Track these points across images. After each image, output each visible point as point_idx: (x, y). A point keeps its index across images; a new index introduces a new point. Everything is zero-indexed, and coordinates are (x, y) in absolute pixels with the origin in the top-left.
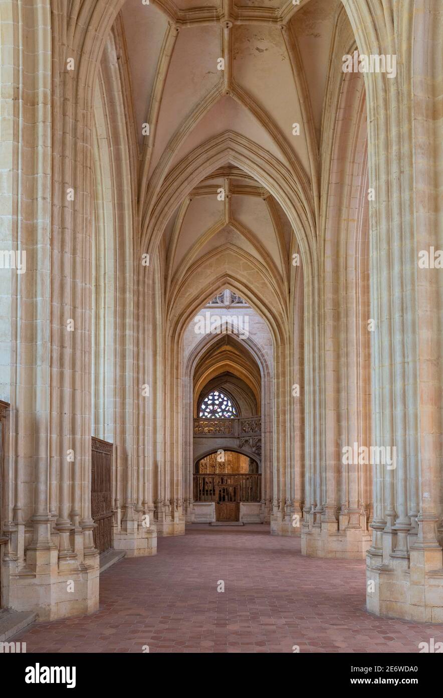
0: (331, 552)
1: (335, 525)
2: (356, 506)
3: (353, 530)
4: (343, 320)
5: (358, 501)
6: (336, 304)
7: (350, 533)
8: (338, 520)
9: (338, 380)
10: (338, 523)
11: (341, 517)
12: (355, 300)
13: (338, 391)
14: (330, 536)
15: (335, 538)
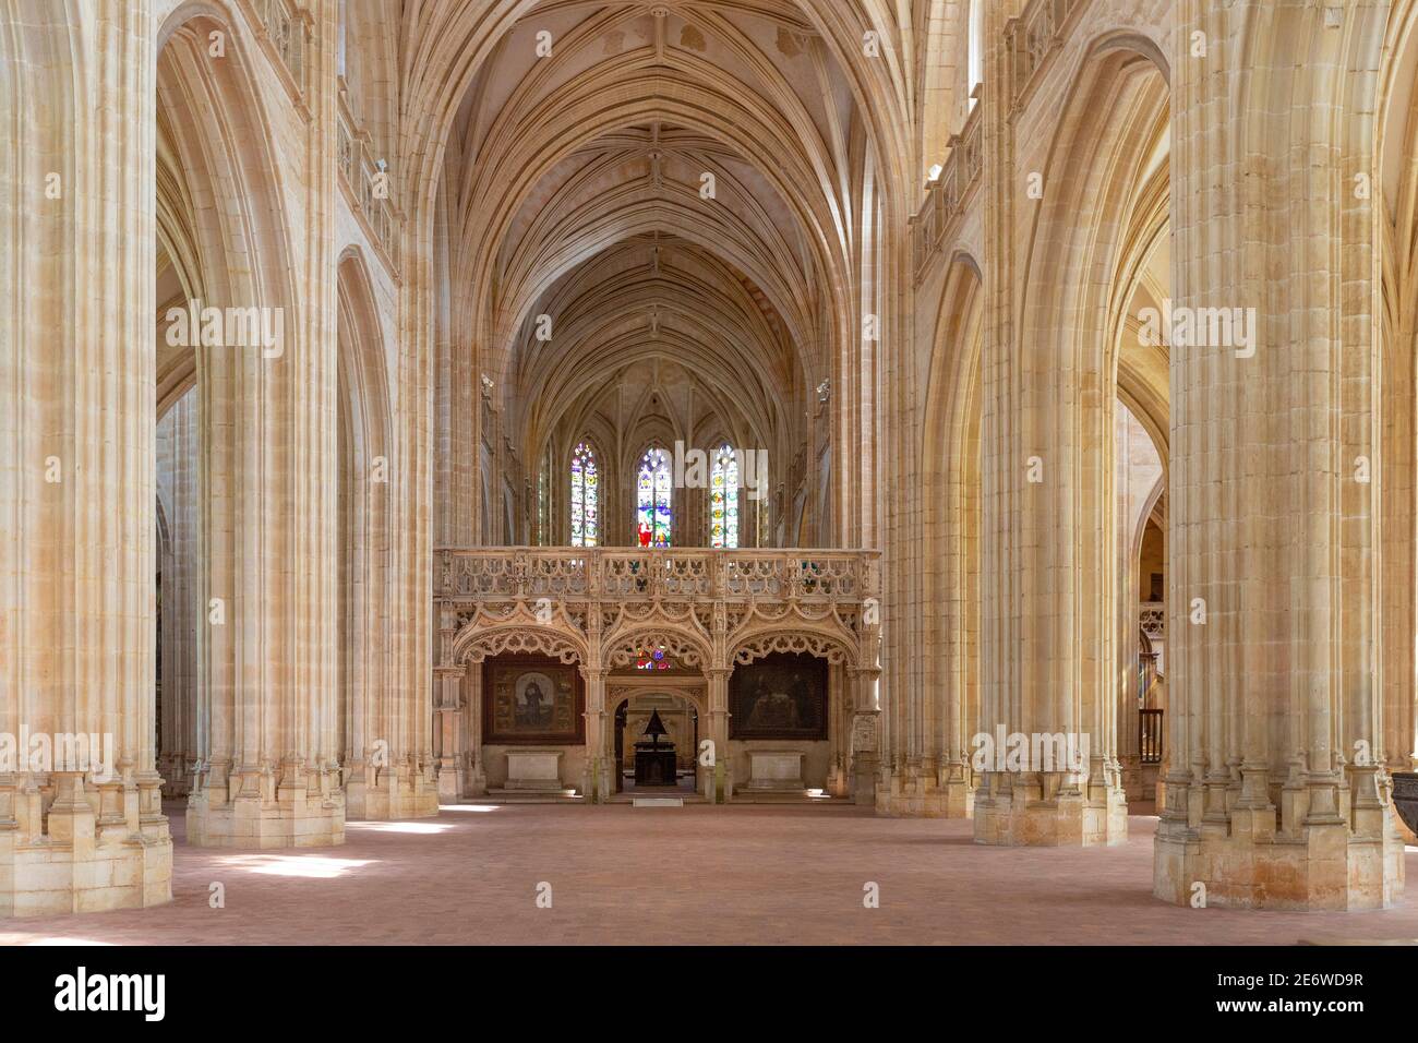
0: (214, 836)
1: (223, 793)
2: (255, 761)
3: (244, 800)
4: (238, 444)
5: (259, 753)
6: (230, 414)
7: (241, 805)
8: (227, 782)
9: (231, 548)
10: (228, 788)
11: (232, 779)
12: (256, 411)
13: (231, 565)
14: (213, 810)
15: (219, 815)
